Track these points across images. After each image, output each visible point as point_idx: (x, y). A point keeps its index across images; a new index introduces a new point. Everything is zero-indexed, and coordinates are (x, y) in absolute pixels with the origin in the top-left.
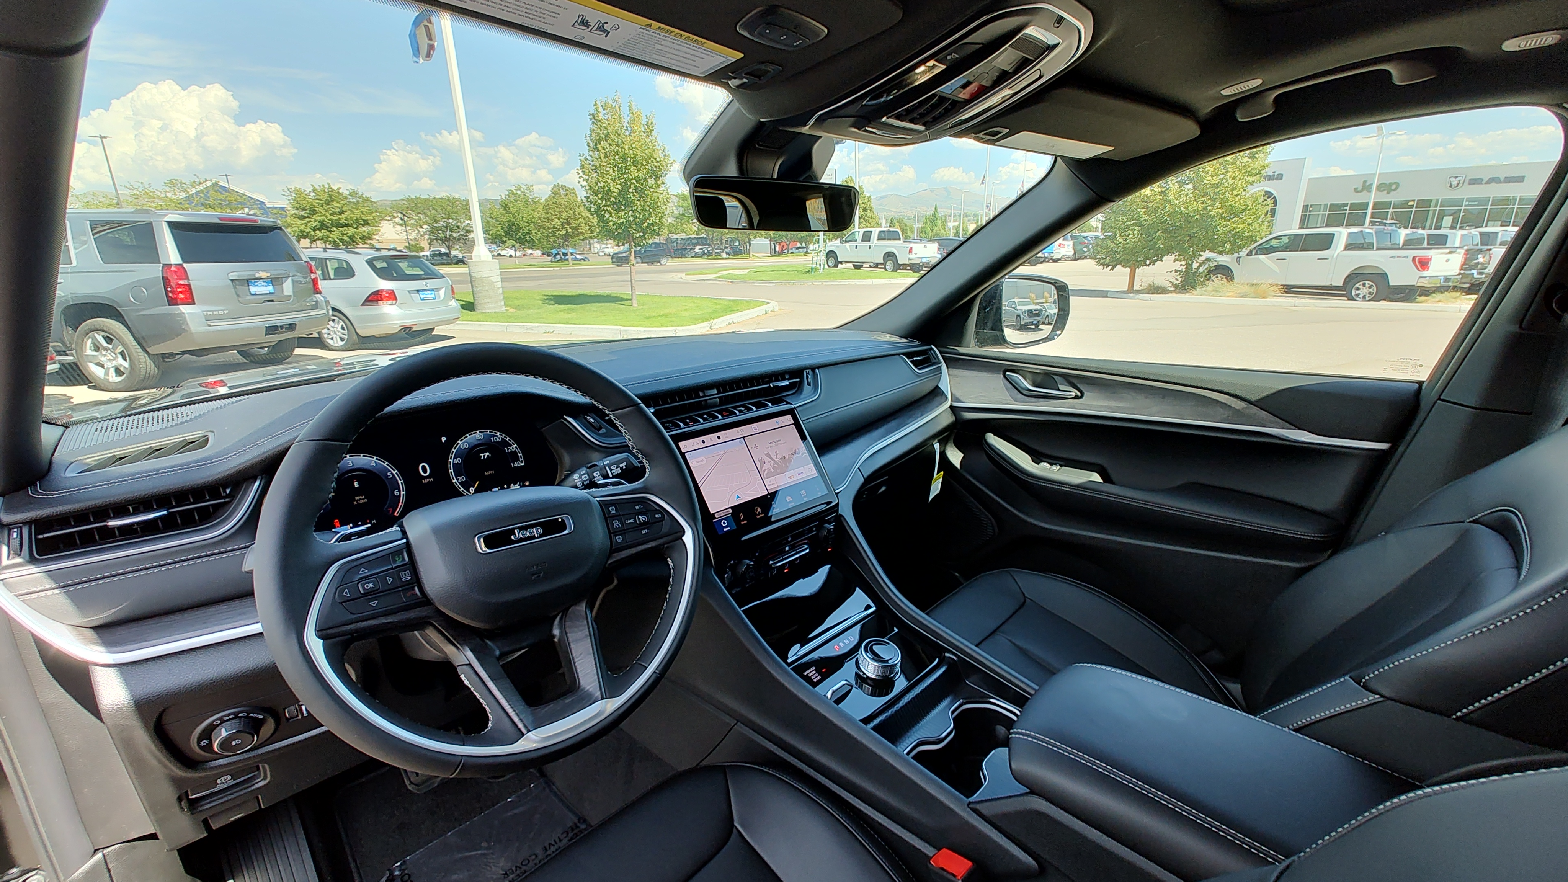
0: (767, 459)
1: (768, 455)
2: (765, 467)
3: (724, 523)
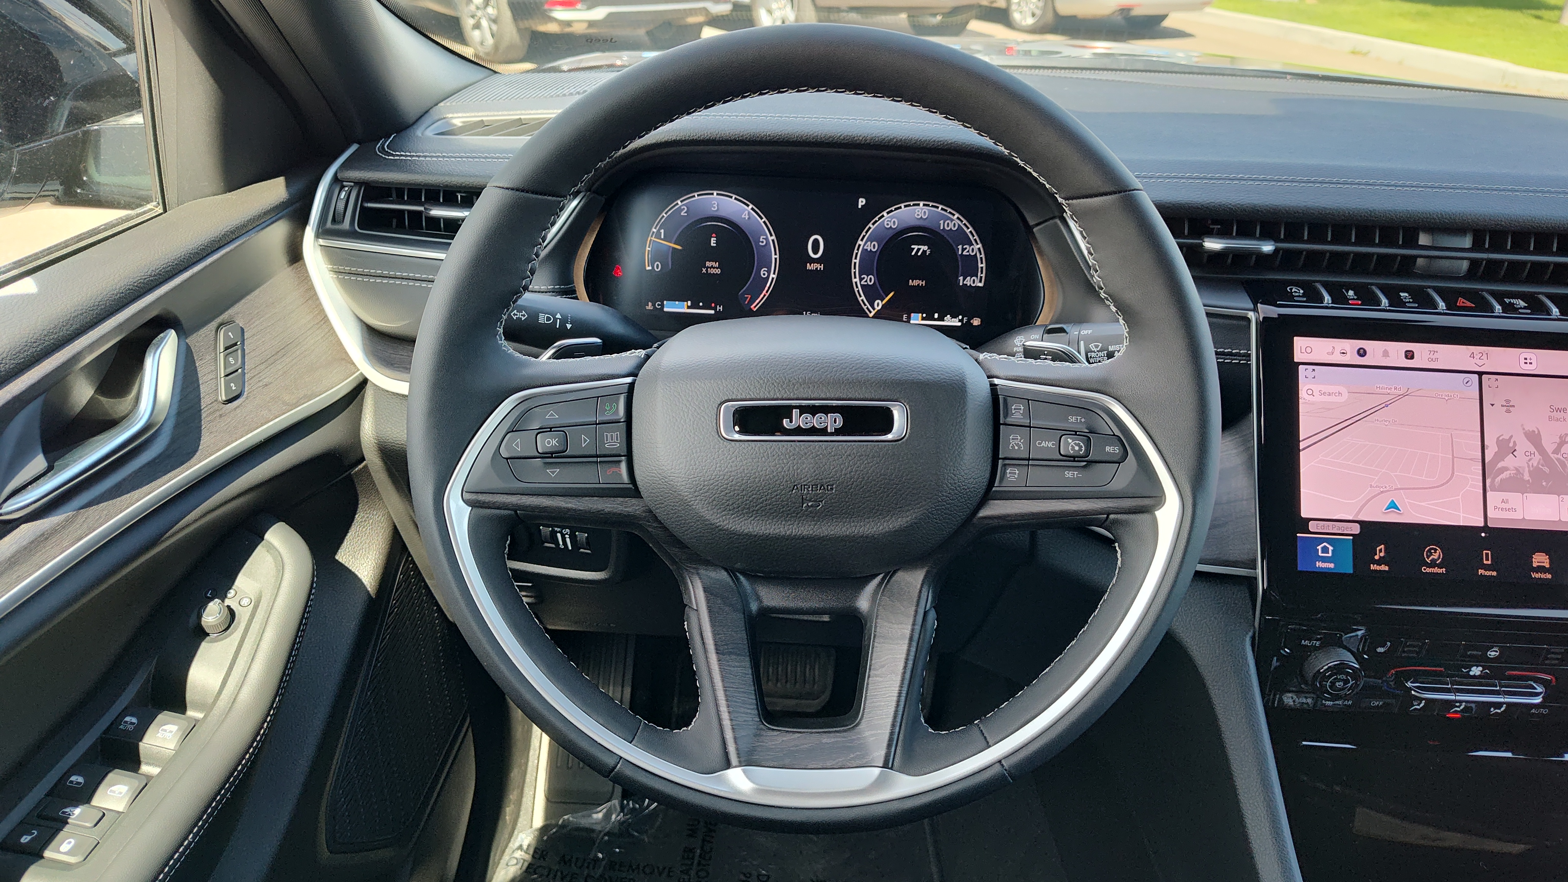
0: (1524, 446)
1: (1534, 438)
2: (1509, 461)
3: (1325, 550)
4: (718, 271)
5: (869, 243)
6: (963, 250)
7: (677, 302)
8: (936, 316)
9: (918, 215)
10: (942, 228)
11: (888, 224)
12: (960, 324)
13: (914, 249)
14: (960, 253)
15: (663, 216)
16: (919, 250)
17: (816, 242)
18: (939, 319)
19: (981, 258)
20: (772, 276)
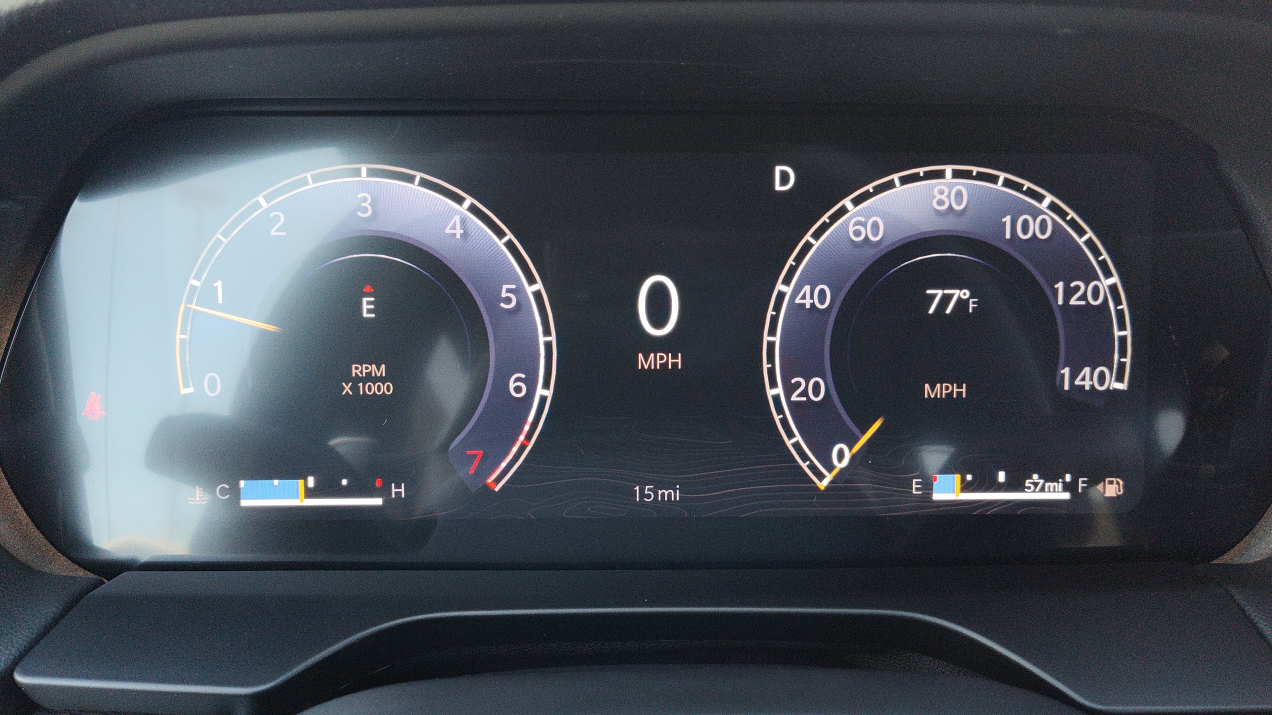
4: (386, 389)
5: (807, 288)
6: (1069, 292)
7: (276, 482)
8: (1002, 477)
9: (941, 203)
10: (1008, 236)
11: (857, 233)
12: (1066, 496)
13: (934, 296)
14: (1060, 302)
15: (219, 242)
16: (946, 299)
17: (659, 292)
18: (1009, 486)
19: (1120, 314)
20: (540, 391)
